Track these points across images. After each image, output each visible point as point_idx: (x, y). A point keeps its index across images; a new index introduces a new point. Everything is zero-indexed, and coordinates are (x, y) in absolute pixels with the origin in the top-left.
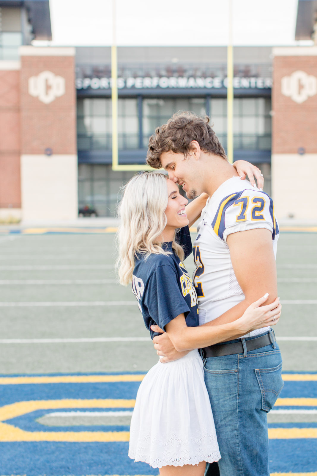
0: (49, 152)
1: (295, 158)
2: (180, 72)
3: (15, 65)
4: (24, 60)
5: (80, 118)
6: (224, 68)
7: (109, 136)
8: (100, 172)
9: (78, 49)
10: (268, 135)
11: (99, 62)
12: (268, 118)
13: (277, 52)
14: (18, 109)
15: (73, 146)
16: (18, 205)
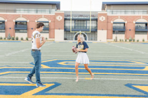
0: (59, 29)
1: (101, 31)
2: (82, 16)
3: (54, 14)
4: (56, 14)
5: (65, 23)
6: (89, 15)
7: (70, 27)
8: (68, 32)
9: (65, 11)
10: (97, 27)
11: (68, 14)
12: (97, 24)
13: (99, 13)
14: (54, 22)
15: (63, 28)
16: (54, 38)
